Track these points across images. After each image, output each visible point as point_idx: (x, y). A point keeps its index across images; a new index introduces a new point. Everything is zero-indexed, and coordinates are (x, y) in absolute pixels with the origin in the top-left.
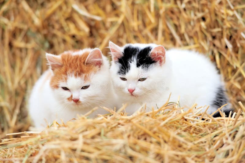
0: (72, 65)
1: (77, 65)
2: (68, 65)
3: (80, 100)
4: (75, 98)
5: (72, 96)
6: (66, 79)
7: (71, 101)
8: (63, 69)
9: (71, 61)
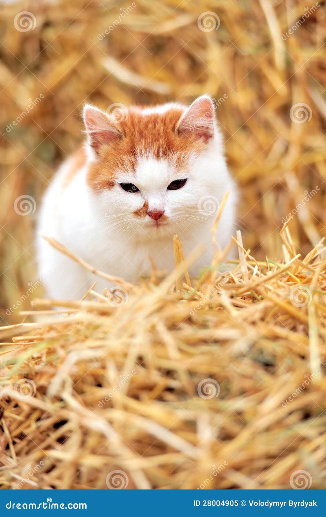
0: (146, 132)
1: (159, 134)
2: (137, 134)
3: (165, 214)
4: (155, 209)
5: (146, 205)
6: (133, 165)
7: (145, 216)
8: (125, 143)
9: (142, 126)
